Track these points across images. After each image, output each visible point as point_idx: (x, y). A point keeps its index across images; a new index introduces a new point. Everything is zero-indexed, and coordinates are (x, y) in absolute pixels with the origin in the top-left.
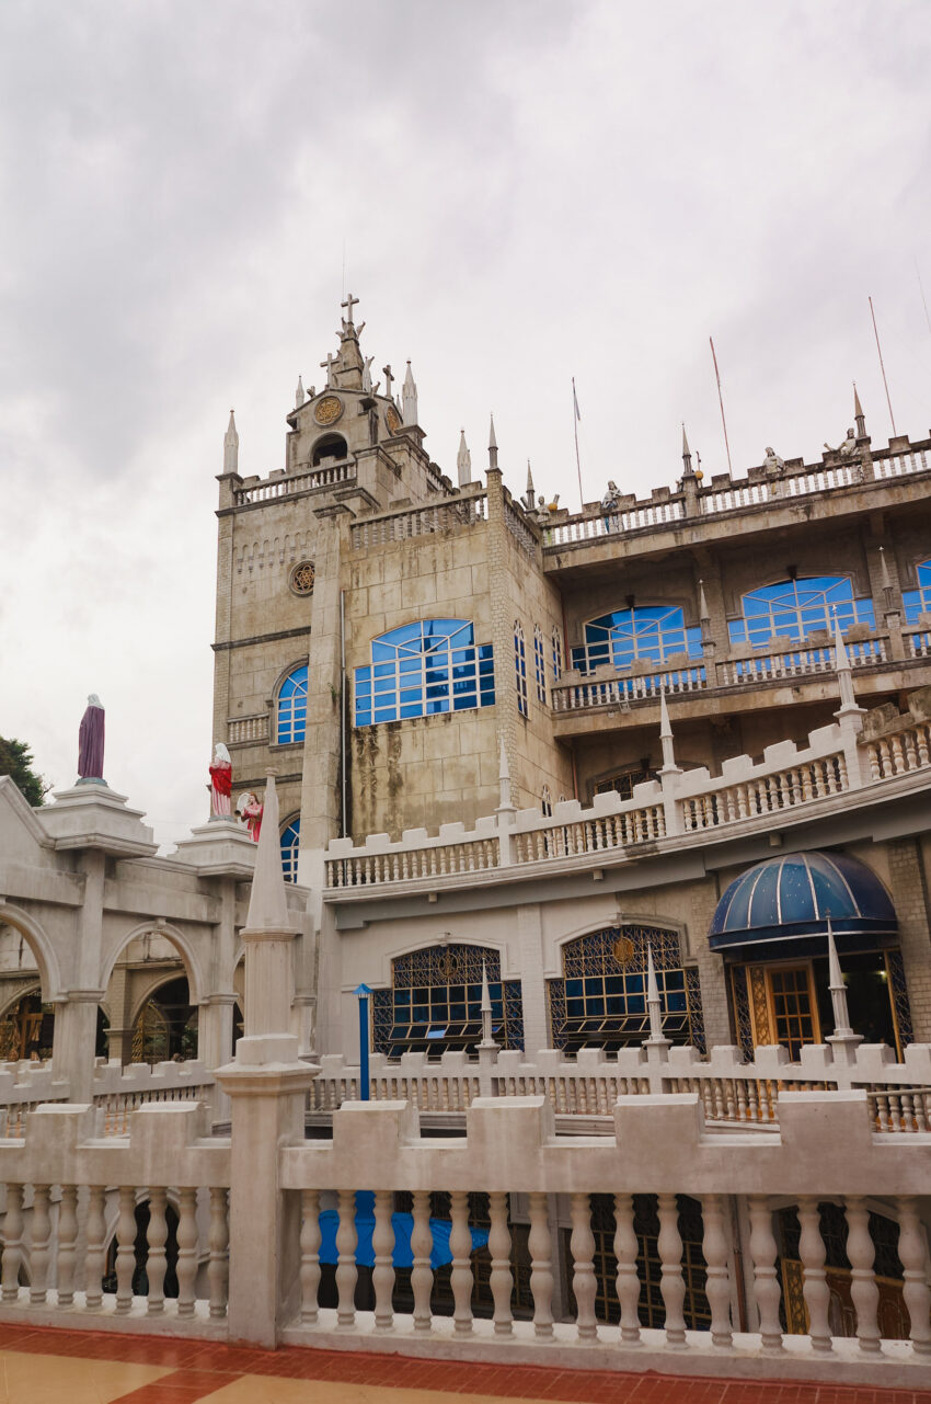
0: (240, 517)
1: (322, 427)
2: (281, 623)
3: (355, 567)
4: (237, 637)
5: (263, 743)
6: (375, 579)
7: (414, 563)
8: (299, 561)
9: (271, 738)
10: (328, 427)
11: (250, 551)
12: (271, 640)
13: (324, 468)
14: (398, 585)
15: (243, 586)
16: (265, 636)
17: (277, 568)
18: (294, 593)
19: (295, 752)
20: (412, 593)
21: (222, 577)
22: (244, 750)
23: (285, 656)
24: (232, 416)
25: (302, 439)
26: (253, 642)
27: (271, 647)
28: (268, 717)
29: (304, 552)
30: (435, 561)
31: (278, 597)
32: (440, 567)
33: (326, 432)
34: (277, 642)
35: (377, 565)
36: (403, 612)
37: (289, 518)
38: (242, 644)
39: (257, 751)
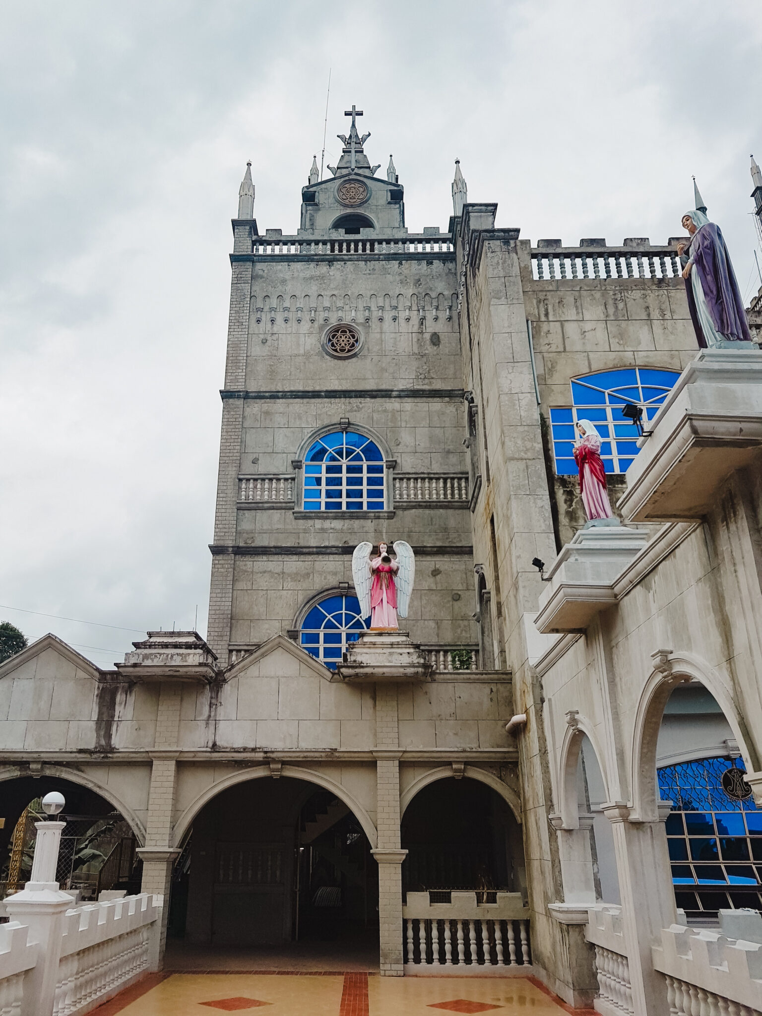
0: (259, 266)
1: (346, 206)
2: (310, 382)
3: (542, 298)
4: (253, 387)
5: (287, 506)
6: (570, 314)
7: (621, 305)
8: (334, 322)
9: (298, 502)
10: (352, 206)
11: (274, 302)
12: (297, 397)
13: (365, 238)
14: (602, 325)
15: (262, 337)
16: (291, 392)
17: (305, 326)
18: (328, 354)
19: (328, 521)
20: (621, 335)
21: (235, 322)
22: (259, 513)
23: (316, 417)
24: (249, 169)
25: (320, 213)
26: (274, 396)
27: (297, 405)
28: (293, 479)
29: (340, 314)
30: (648, 307)
31: (307, 356)
32: (655, 314)
33: (349, 211)
34: (305, 400)
35: (572, 300)
36: (612, 355)
37: (322, 277)
38: (260, 396)
39: (276, 515)
